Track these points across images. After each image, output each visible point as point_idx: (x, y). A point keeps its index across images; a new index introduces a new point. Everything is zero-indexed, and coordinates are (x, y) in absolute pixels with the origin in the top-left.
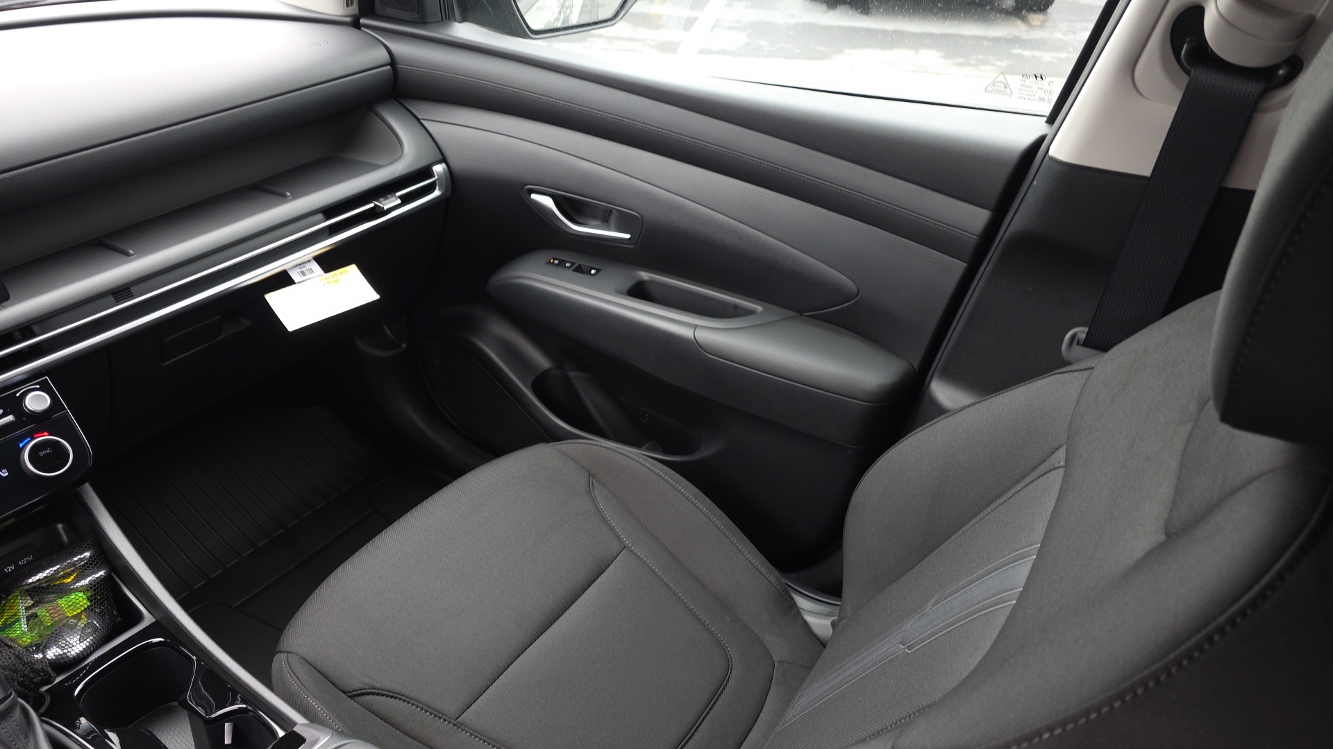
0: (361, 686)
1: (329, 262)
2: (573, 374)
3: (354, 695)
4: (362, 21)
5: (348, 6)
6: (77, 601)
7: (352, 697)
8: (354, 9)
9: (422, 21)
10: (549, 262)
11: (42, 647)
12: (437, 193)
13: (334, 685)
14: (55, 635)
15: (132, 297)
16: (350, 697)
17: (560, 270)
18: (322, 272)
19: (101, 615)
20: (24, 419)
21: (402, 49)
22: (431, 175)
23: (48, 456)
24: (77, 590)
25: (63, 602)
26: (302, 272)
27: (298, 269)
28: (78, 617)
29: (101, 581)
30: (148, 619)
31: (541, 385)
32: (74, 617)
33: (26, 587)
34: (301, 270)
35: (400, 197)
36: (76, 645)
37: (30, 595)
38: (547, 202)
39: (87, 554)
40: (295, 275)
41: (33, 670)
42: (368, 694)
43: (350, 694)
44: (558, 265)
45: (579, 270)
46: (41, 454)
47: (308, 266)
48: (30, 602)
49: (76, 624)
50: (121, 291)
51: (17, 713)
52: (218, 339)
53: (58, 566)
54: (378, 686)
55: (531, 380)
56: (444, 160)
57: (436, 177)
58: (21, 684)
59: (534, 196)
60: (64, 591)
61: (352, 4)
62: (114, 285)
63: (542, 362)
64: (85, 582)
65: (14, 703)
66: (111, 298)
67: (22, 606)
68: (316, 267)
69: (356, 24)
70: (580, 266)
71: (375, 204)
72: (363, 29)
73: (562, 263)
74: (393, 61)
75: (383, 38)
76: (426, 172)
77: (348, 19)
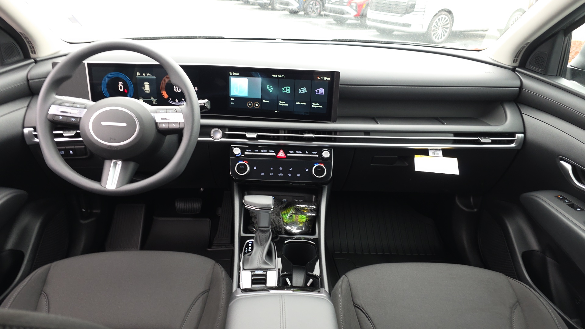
0: (360, 305)
1: (447, 153)
2: (549, 260)
3: (356, 306)
4: (517, 69)
5: (514, 62)
6: (302, 218)
7: (355, 306)
8: (516, 64)
9: (545, 74)
10: (557, 197)
11: (287, 225)
12: (513, 145)
13: (352, 297)
14: (292, 224)
15: (369, 135)
16: (354, 305)
17: (561, 202)
18: (442, 156)
19: (306, 227)
20: (320, 158)
21: (527, 82)
22: (514, 137)
23: (319, 171)
24: (305, 215)
25: (300, 216)
26: (434, 153)
27: (433, 151)
28: (300, 223)
29: (312, 217)
30: (316, 236)
31: (527, 256)
32: (300, 222)
33: (296, 207)
34: (434, 152)
35: (492, 140)
36: (295, 230)
37: (295, 210)
38: (569, 167)
39: (315, 207)
40: (430, 153)
41: (279, 227)
42: (360, 309)
43: (355, 304)
44: (561, 199)
45: (572, 206)
46: (318, 169)
47: (438, 152)
48: (294, 212)
49: (298, 224)
50: (367, 132)
51: (268, 234)
52: (393, 165)
53: (307, 206)
54: (365, 309)
55: (524, 250)
56: (524, 133)
57: (516, 138)
58: (274, 228)
59: (562, 162)
60: (303, 213)
61: (516, 62)
62: (365, 129)
63: (534, 245)
64: (309, 214)
65: (269, 231)
66: (363, 133)
67: (292, 211)
68: (441, 153)
69: (514, 70)
70: (573, 204)
71: (479, 139)
72: (516, 72)
73: (564, 199)
74: (521, 87)
75: (521, 76)
76: (512, 134)
77: (511, 67)
